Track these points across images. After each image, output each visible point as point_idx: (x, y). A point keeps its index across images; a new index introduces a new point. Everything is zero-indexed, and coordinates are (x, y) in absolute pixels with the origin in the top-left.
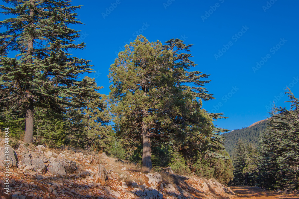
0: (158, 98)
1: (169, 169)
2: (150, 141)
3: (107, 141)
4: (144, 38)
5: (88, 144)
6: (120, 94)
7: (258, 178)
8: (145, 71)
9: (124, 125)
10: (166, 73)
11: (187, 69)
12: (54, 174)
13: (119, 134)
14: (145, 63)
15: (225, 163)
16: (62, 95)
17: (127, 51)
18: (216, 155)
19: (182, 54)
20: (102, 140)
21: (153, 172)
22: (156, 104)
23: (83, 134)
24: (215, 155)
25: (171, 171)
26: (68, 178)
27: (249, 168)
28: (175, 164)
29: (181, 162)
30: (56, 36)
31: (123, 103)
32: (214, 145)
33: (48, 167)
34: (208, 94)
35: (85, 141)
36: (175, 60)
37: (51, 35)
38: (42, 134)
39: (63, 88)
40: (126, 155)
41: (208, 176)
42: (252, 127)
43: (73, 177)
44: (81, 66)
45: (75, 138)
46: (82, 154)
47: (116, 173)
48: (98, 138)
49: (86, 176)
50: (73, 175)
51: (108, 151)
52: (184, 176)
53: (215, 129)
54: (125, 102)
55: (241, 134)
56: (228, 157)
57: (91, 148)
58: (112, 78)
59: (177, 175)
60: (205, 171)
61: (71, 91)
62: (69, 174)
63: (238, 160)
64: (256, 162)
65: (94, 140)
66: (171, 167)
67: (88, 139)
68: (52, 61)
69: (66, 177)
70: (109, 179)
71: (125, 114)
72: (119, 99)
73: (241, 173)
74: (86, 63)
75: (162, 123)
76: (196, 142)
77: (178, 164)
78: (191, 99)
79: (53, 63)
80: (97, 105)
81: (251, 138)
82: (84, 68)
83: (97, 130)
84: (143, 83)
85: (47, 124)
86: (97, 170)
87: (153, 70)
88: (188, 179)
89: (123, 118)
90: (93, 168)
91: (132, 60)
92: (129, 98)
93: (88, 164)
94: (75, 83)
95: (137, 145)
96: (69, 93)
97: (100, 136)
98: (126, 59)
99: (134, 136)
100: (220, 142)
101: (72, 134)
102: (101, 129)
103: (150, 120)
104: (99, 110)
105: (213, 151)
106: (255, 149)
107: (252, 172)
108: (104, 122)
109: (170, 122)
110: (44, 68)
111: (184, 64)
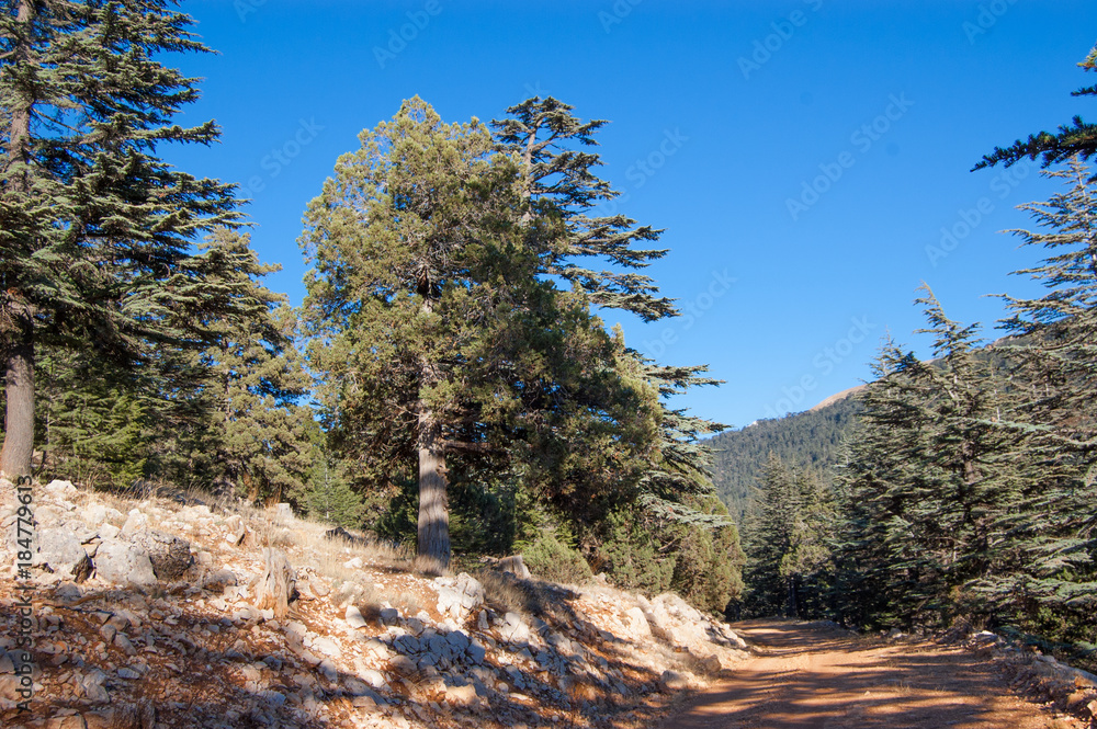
0: (474, 322)
1: (514, 563)
2: (444, 469)
3: (293, 463)
4: (428, 111)
5: (225, 474)
6: (342, 305)
7: (831, 590)
8: (430, 227)
9: (355, 413)
10: (502, 235)
11: (585, 209)
12: (114, 582)
13: (338, 442)
14: (430, 200)
15: (715, 539)
16: (137, 305)
17: (365, 152)
18: (681, 513)
19: (568, 153)
20: (278, 458)
21: (453, 574)
22: (467, 343)
23: (206, 437)
24: (677, 512)
25: (520, 569)
26: (164, 595)
27: (801, 558)
28: (538, 545)
29: (557, 537)
30: (114, 94)
31: (350, 334)
32: (675, 479)
33: (94, 556)
34: (656, 298)
35: (216, 463)
36: (542, 176)
37: (96, 94)
38: (67, 442)
39: (138, 283)
40: (366, 512)
41: (651, 584)
42: (821, 411)
43: (178, 592)
44: (201, 201)
45: (178, 452)
46: (205, 509)
47: (325, 578)
48: (262, 451)
49: (222, 588)
50: (179, 584)
51: (299, 499)
52: (565, 586)
53: (680, 421)
54: (359, 332)
55: (784, 436)
56: (723, 520)
57: (238, 486)
58: (315, 250)
59: (544, 585)
60: (642, 569)
61: (167, 293)
62: (165, 583)
63: (765, 530)
64: (826, 534)
65: (247, 458)
66: (520, 557)
67: (224, 453)
68: (102, 187)
69: (155, 589)
70: (301, 597)
71: (359, 375)
72: (337, 322)
73: (775, 576)
74: (222, 193)
75: (486, 408)
76: (600, 471)
77: (548, 546)
78: (585, 326)
79: (104, 196)
80: (257, 331)
81: (816, 450)
82: (215, 210)
83: (260, 422)
84: (421, 266)
85: (82, 408)
86: (263, 569)
87: (456, 222)
88: (578, 597)
89: (353, 388)
90: (248, 562)
91: (384, 185)
92: (372, 320)
93: (230, 548)
94: (182, 262)
95: (399, 482)
96: (162, 301)
97: (269, 446)
98: (364, 181)
99: (391, 448)
100: (697, 465)
101: (167, 436)
102: (275, 420)
103: (443, 397)
104: (268, 351)
105: (672, 499)
106: (825, 491)
107: (814, 569)
108: (283, 395)
109: (512, 404)
110: (72, 211)
111: (574, 188)
